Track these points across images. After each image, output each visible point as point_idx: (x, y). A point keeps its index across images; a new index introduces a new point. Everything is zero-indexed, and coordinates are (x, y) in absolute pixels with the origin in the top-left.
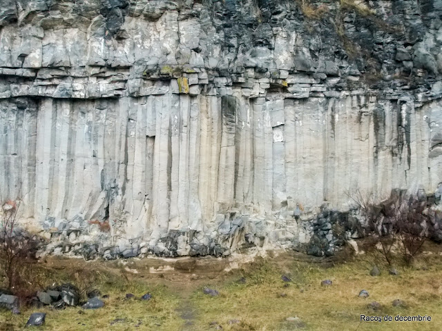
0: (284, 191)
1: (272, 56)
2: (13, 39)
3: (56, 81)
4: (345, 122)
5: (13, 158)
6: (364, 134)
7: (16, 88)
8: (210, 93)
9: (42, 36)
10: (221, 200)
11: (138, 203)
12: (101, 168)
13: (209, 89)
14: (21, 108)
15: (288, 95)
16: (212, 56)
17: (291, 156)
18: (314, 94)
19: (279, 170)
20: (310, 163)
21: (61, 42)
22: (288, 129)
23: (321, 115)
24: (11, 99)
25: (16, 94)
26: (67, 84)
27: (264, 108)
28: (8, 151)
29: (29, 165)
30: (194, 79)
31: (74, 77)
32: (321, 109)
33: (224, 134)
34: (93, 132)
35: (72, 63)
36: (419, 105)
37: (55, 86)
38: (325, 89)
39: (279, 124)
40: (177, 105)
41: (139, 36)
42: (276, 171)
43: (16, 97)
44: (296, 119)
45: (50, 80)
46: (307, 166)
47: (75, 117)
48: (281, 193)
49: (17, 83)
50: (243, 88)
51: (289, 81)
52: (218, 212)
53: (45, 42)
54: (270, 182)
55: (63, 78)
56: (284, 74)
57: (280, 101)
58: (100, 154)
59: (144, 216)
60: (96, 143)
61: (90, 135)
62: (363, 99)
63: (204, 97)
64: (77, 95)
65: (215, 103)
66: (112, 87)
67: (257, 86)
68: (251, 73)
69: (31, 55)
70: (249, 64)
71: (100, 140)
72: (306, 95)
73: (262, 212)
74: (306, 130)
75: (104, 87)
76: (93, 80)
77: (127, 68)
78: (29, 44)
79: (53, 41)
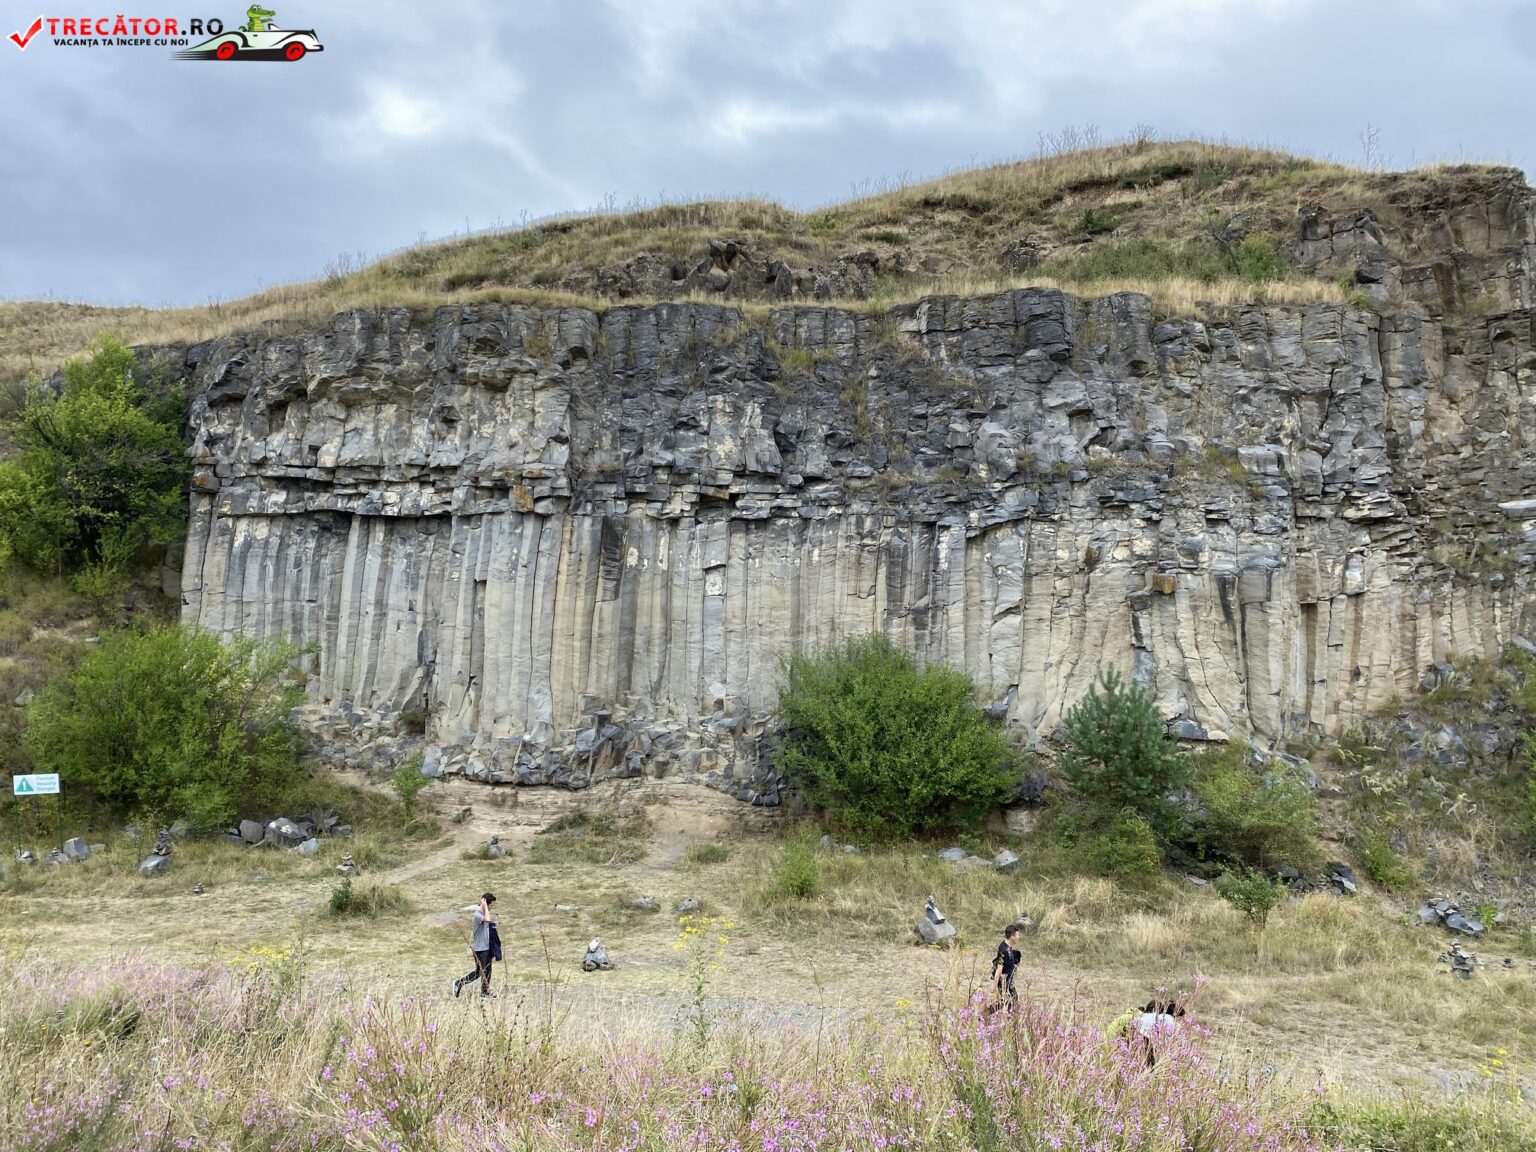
0: (724, 682)
1: (705, 446)
2: (304, 423)
3: (363, 489)
4: (833, 563)
5: (308, 607)
6: (866, 585)
7: (311, 498)
8: (580, 512)
9: (342, 416)
10: (592, 691)
11: (459, 689)
12: (419, 629)
13: (577, 506)
14: (325, 529)
15: (735, 514)
16: (600, 448)
17: (735, 621)
18: (780, 512)
19: (714, 644)
20: (771, 634)
21: (370, 427)
22: (732, 573)
23: (791, 549)
24: (308, 515)
25: (312, 507)
26: (375, 494)
27: (692, 537)
28: (302, 596)
29: (329, 618)
30: (543, 489)
31: (390, 483)
32: (793, 538)
33: (600, 580)
34: (412, 572)
35: (386, 460)
36: (972, 534)
37: (363, 495)
38: (799, 504)
39: (714, 563)
40: (518, 531)
41: (475, 417)
42: (708, 645)
43: (315, 512)
44: (748, 556)
45: (356, 485)
46: (765, 639)
47: (392, 546)
48: (719, 685)
49: (314, 490)
50: (649, 501)
51: (734, 489)
52: (584, 713)
53: (349, 427)
54: (695, 663)
55: (374, 483)
56: (725, 477)
57: (721, 525)
58: (419, 607)
59: (468, 712)
60: (415, 588)
61: (408, 574)
62: (868, 523)
63: (569, 518)
64: (390, 511)
65: (587, 528)
66: (437, 499)
67: (678, 499)
68: (663, 476)
69: (324, 448)
70: (657, 461)
71: (422, 582)
72: (764, 514)
73: (684, 718)
74: (765, 577)
75: (426, 499)
76: (414, 488)
77: (454, 469)
78: (324, 430)
79: (360, 425)
